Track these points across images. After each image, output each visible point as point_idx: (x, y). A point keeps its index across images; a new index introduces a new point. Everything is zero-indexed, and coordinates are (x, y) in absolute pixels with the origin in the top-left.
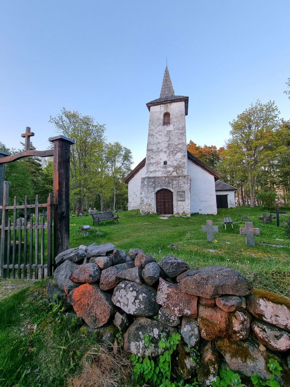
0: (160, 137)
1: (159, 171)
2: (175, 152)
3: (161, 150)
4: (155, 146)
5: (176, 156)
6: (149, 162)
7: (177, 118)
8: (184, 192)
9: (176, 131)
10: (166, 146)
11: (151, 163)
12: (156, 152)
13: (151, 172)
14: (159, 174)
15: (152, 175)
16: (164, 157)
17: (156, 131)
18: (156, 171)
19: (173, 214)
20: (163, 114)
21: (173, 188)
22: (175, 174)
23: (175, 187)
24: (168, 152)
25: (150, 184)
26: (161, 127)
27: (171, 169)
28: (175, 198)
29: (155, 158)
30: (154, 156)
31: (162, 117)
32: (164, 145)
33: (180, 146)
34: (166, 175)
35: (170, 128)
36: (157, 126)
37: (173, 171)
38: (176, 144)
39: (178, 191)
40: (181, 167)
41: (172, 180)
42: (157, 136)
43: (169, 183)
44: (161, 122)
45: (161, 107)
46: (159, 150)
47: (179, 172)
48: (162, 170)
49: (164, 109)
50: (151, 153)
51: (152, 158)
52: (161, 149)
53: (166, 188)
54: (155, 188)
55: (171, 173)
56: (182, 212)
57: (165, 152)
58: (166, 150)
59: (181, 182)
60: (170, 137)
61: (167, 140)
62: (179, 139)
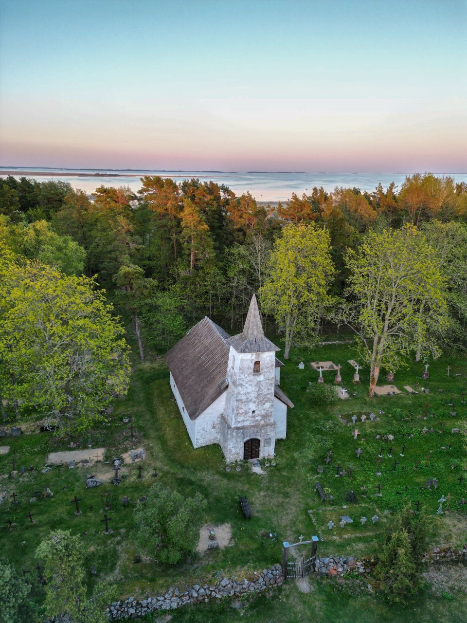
0: (250, 387)
1: (247, 420)
2: (264, 402)
3: (250, 400)
4: (245, 395)
5: (264, 406)
6: (238, 412)
7: (267, 368)
8: (271, 439)
9: (266, 382)
10: (256, 395)
11: (239, 414)
12: (245, 402)
13: (239, 422)
14: (247, 424)
15: (239, 425)
16: (253, 407)
17: (246, 380)
18: (244, 421)
19: (259, 457)
20: (254, 362)
21: (261, 437)
22: (262, 422)
23: (263, 436)
24: (257, 401)
25: (239, 435)
26: (252, 377)
27: (259, 418)
28: (262, 444)
29: (244, 408)
30: (242, 406)
31: (252, 365)
32: (253, 395)
33: (269, 396)
34: (254, 424)
35: (261, 378)
36: (246, 375)
37: (261, 420)
38: (265, 393)
39: (265, 439)
40: (268, 416)
41: (261, 429)
42: (247, 385)
43: (257, 432)
44: (252, 371)
45: (252, 355)
46: (249, 400)
47: (267, 420)
48: (250, 419)
49: (255, 358)
50: (240, 404)
51: (241, 408)
52: (250, 398)
53: (254, 437)
54: (244, 438)
55: (259, 422)
56: (267, 455)
57: (255, 402)
58: (255, 400)
59: (269, 430)
60: (259, 388)
61: (257, 390)
62: (268, 389)
